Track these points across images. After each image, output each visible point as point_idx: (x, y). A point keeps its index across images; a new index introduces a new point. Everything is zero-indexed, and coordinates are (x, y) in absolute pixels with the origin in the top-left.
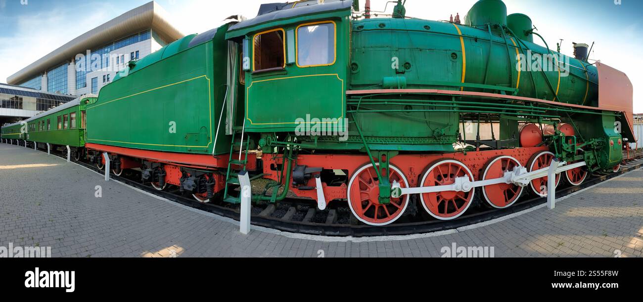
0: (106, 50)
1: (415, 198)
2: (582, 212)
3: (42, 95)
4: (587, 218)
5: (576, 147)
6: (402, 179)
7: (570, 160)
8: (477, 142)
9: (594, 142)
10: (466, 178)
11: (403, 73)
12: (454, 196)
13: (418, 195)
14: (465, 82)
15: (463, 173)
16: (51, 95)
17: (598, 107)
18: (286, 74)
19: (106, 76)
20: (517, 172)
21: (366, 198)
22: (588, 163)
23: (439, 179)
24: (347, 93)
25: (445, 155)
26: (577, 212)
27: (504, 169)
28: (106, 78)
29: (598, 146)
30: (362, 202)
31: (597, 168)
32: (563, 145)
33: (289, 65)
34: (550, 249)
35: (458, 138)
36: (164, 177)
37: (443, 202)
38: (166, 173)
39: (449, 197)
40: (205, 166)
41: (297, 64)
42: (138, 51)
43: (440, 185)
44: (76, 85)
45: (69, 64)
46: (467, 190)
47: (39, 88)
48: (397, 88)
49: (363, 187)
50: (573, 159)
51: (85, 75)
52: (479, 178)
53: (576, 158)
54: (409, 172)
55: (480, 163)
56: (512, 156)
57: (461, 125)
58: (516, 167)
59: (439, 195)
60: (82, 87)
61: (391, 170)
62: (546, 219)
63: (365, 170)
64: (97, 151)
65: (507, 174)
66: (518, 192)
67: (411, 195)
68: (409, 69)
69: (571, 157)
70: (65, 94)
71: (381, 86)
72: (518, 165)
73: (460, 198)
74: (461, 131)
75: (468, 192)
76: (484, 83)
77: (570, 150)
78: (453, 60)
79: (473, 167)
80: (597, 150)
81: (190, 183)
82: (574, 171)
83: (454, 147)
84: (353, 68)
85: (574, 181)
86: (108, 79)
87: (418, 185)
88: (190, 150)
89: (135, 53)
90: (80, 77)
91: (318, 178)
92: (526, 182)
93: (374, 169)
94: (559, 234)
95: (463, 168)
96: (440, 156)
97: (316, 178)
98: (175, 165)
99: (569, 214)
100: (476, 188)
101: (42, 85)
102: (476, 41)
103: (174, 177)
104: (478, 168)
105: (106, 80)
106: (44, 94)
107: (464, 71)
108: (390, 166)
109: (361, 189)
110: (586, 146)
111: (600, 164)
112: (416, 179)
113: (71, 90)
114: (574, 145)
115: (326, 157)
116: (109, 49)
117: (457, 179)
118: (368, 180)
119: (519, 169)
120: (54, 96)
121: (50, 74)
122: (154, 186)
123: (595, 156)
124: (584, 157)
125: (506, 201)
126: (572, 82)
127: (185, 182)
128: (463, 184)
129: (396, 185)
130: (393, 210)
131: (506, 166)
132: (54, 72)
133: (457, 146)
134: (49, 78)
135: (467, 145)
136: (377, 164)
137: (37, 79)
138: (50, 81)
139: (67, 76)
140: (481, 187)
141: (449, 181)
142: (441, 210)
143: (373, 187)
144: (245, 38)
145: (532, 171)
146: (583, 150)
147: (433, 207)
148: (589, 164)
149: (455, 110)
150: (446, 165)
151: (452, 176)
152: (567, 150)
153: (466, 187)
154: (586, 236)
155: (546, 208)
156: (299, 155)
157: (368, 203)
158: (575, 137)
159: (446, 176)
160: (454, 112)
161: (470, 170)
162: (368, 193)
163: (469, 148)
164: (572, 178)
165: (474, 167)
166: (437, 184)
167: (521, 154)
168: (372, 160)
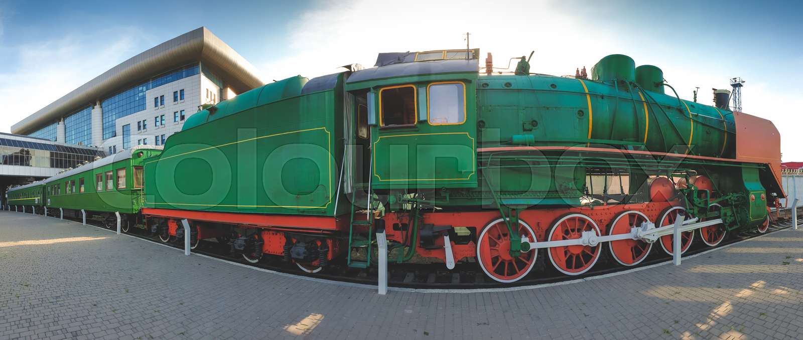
0: (140, 89)
1: (543, 252)
2: (705, 269)
3: (58, 147)
4: (709, 274)
5: (709, 202)
6: (530, 233)
7: (703, 216)
8: (605, 197)
9: (732, 197)
10: (593, 232)
11: (530, 130)
12: (581, 251)
13: (546, 249)
14: (591, 138)
15: (590, 227)
16: (71, 148)
17: (735, 159)
18: (418, 131)
19: (142, 122)
20: (644, 228)
21: (496, 254)
22: (724, 221)
23: (566, 233)
24: (477, 151)
25: (572, 210)
26: (699, 269)
27: (631, 225)
28: (142, 124)
29: (736, 201)
30: (492, 259)
31: (737, 227)
32: (695, 199)
33: (420, 122)
34: (667, 296)
35: (584, 191)
36: (262, 246)
37: (571, 257)
38: (263, 241)
39: (576, 252)
40: (320, 230)
41: (428, 121)
42: (183, 90)
43: (567, 239)
44: (103, 135)
45: (94, 108)
46: (594, 244)
47: (54, 139)
48: (526, 145)
49: (493, 244)
50: (706, 216)
51: (114, 122)
52: (606, 233)
53: (710, 214)
54: (537, 226)
55: (606, 218)
56: (640, 211)
57: (588, 178)
58: (644, 223)
59: (566, 248)
60: (110, 136)
61: (520, 224)
62: (670, 274)
63: (494, 226)
64: (162, 218)
65: (634, 229)
66: (646, 250)
67: (539, 250)
68: (536, 126)
69: (704, 213)
70: (89, 146)
71: (511, 143)
72: (646, 221)
73: (587, 253)
74: (588, 185)
75: (595, 247)
76: (610, 139)
77: (702, 205)
78: (580, 117)
79: (599, 222)
80: (736, 206)
81: (300, 249)
82: (711, 230)
83: (581, 201)
84: (481, 125)
85: (710, 241)
86: (144, 126)
87: (546, 240)
88: (303, 212)
89: (179, 93)
90: (107, 124)
91: (447, 236)
92: (655, 239)
93: (505, 223)
94: (679, 286)
95: (590, 222)
96: (567, 211)
97: (445, 237)
98: (276, 230)
99: (693, 270)
100: (603, 243)
101: (58, 135)
102: (603, 98)
103: (274, 245)
104: (605, 223)
105: (142, 127)
106: (62, 147)
107: (591, 127)
108: (520, 221)
109: (491, 246)
110: (723, 201)
111: (739, 222)
112: (543, 234)
113: (97, 141)
114: (707, 200)
115: (453, 215)
116: (144, 88)
117: (584, 233)
118: (496, 236)
119: (646, 225)
120: (74, 149)
121: (68, 120)
122: (247, 259)
123: (733, 213)
124: (720, 213)
125: (634, 259)
126: (707, 133)
127: (292, 249)
128: (590, 238)
129: (524, 239)
130: (522, 266)
131: (634, 221)
132: (73, 118)
133: (584, 201)
134: (68, 126)
135: (594, 199)
136: (508, 219)
137: (51, 127)
138: (68, 130)
139: (90, 124)
140: (608, 242)
141: (576, 236)
142: (569, 266)
143: (503, 243)
144: (370, 91)
145: (662, 226)
146: (720, 206)
147: (560, 262)
148: (726, 223)
149: (582, 165)
150: (574, 219)
151: (579, 230)
152: (700, 206)
153: (593, 241)
154: (702, 288)
155: (672, 264)
156: (425, 214)
157: (498, 259)
158: (708, 191)
159: (573, 230)
160: (581, 167)
161: (597, 225)
162: (497, 249)
163: (596, 203)
164: (707, 237)
165: (601, 222)
166: (564, 238)
167: (650, 209)
168: (504, 216)
